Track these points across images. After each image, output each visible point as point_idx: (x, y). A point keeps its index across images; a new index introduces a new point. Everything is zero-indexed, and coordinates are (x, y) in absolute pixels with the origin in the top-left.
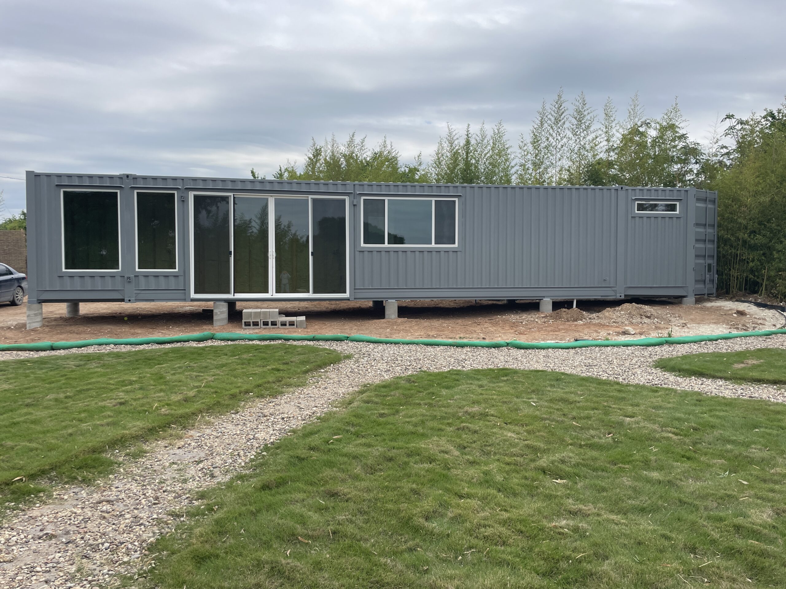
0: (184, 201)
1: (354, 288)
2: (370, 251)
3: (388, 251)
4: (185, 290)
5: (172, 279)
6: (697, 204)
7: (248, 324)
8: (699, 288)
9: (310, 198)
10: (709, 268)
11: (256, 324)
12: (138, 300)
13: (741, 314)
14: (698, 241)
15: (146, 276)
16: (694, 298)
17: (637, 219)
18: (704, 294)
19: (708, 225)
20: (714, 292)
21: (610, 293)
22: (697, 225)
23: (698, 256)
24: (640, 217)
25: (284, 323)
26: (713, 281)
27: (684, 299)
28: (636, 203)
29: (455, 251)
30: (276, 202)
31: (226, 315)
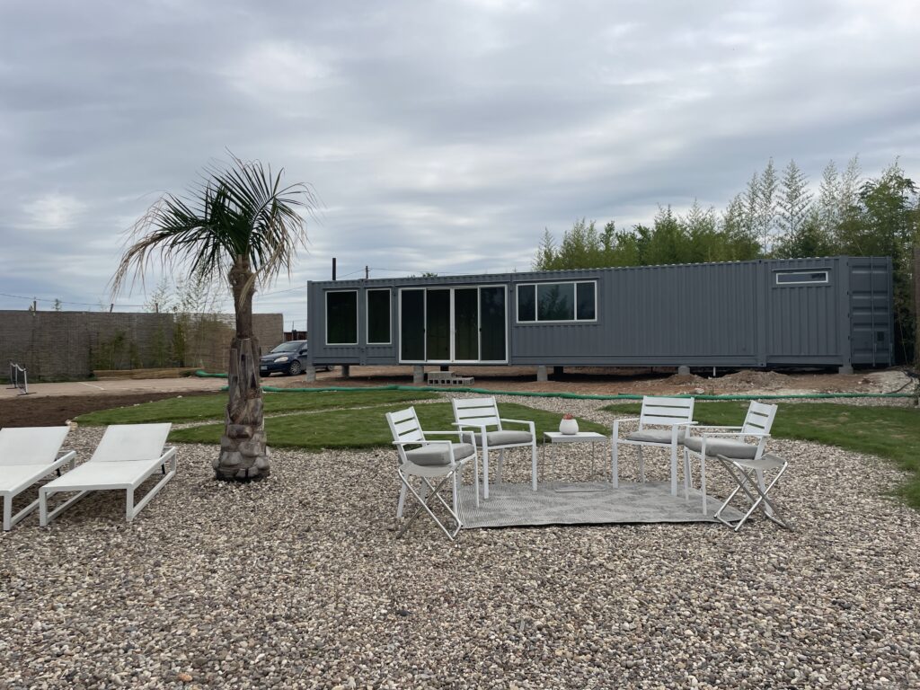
0: (395, 295)
1: (511, 357)
2: (524, 326)
3: (538, 326)
4: (396, 357)
5: (388, 350)
6: (854, 272)
7: (431, 382)
8: (862, 358)
9: (479, 287)
10: (880, 336)
11: (437, 382)
12: (368, 365)
13: (866, 382)
14: (856, 309)
15: (373, 348)
16: (850, 368)
17: (779, 290)
18: (872, 364)
19: (874, 292)
20: (889, 361)
21: (750, 362)
22: (856, 292)
23: (856, 325)
24: (783, 288)
25: (455, 382)
26: (888, 350)
27: (840, 368)
28: (777, 275)
29: (595, 325)
30: (457, 292)
31: (421, 376)
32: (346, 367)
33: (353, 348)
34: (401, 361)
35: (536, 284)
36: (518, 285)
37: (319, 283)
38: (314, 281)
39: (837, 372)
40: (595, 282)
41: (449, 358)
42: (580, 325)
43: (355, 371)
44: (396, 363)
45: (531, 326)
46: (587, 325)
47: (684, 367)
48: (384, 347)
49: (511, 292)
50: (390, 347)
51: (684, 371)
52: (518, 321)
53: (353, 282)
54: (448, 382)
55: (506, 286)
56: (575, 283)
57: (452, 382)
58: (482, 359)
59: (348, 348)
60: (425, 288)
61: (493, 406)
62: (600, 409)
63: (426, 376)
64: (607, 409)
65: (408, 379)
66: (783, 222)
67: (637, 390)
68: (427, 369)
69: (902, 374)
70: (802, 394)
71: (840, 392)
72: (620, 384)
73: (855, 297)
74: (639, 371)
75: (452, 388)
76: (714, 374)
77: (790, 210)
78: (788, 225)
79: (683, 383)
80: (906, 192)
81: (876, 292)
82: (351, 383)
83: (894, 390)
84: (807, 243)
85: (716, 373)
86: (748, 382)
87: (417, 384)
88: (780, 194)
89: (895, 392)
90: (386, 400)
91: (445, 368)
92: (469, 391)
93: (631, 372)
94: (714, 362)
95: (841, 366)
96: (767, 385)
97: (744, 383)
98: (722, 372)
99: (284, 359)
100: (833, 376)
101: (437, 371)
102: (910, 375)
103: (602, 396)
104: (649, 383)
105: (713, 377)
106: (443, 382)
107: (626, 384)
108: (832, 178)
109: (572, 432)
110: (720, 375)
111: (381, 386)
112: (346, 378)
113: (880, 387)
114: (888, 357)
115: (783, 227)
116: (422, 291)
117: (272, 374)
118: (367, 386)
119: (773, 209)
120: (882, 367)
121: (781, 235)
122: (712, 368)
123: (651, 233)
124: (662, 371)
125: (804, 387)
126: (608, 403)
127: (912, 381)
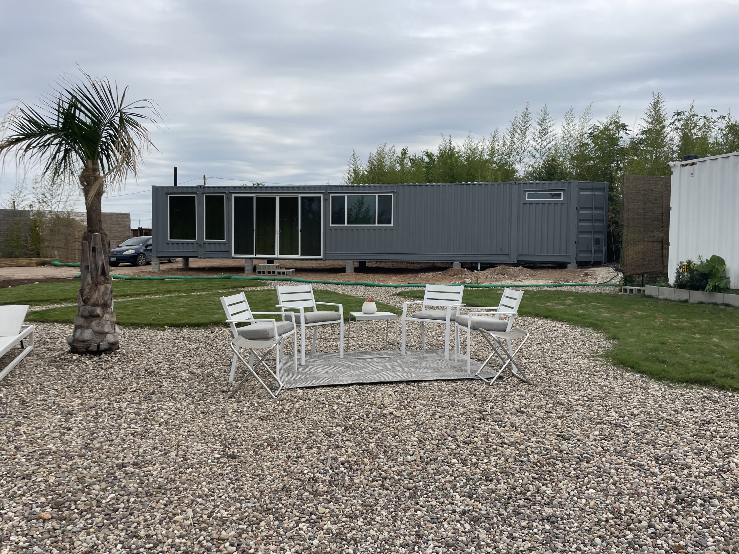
0: (229, 200)
1: (325, 253)
2: (336, 229)
3: (347, 229)
4: (230, 252)
5: (222, 246)
6: (581, 193)
7: (259, 272)
8: (584, 257)
9: (299, 196)
10: (598, 241)
11: (264, 273)
12: (205, 258)
13: (586, 275)
14: (581, 220)
15: (209, 243)
16: (575, 264)
17: (528, 205)
18: (591, 262)
19: (595, 208)
20: (603, 260)
21: (505, 259)
22: (582, 208)
23: (581, 232)
24: (531, 203)
25: (279, 273)
26: (602, 251)
27: (569, 265)
28: (527, 193)
29: (391, 229)
30: (281, 198)
31: (251, 268)
32: (186, 260)
33: (193, 243)
34: (234, 255)
35: (346, 195)
36: (331, 195)
37: (162, 188)
38: (157, 185)
39: (566, 267)
40: (392, 194)
41: (274, 254)
42: (380, 229)
43: (193, 263)
44: (229, 257)
45: (341, 229)
46: (386, 229)
47: (458, 262)
48: (220, 244)
49: (326, 200)
50: (224, 244)
51: (457, 265)
52: (331, 225)
53: (192, 188)
54: (274, 273)
55: (322, 196)
56: (377, 195)
57: (276, 273)
58: (302, 255)
59: (188, 243)
60: (254, 195)
61: (310, 292)
62: (393, 295)
63: (255, 268)
64: (399, 294)
65: (240, 270)
66: (535, 153)
67: (422, 280)
68: (256, 262)
69: (611, 269)
70: (541, 284)
71: (568, 282)
72: (409, 276)
73: (581, 212)
74: (424, 266)
75: (277, 277)
76: (479, 269)
77: (540, 144)
78: (538, 155)
79: (455, 275)
80: (622, 133)
81: (596, 209)
82: (190, 273)
83: (605, 281)
84: (550, 170)
85: (481, 267)
86: (503, 275)
87: (248, 275)
88: (534, 131)
89: (606, 282)
90: (221, 287)
91: (271, 261)
92: (290, 280)
93: (418, 266)
94: (480, 259)
95: (569, 263)
96: (516, 277)
97: (500, 275)
98: (485, 266)
99: (131, 252)
100: (563, 270)
101: (265, 264)
102: (617, 270)
103: (395, 285)
104: (431, 274)
105: (478, 270)
106: (269, 273)
107: (414, 275)
108: (571, 120)
109: (371, 312)
110: (483, 269)
111: (216, 276)
112: (187, 269)
113: (596, 279)
114: (602, 257)
115: (534, 157)
116: (252, 197)
117: (121, 264)
118: (205, 276)
119: (528, 143)
120: (598, 264)
121: (531, 163)
122: (477, 264)
123: (436, 157)
124: (441, 265)
125: (543, 278)
126: (400, 290)
127: (618, 275)
